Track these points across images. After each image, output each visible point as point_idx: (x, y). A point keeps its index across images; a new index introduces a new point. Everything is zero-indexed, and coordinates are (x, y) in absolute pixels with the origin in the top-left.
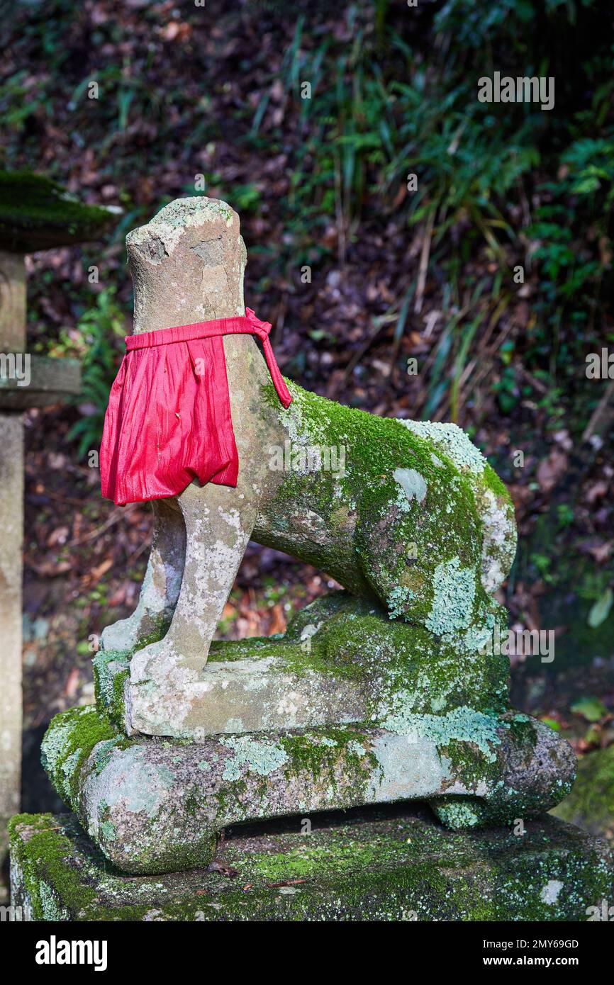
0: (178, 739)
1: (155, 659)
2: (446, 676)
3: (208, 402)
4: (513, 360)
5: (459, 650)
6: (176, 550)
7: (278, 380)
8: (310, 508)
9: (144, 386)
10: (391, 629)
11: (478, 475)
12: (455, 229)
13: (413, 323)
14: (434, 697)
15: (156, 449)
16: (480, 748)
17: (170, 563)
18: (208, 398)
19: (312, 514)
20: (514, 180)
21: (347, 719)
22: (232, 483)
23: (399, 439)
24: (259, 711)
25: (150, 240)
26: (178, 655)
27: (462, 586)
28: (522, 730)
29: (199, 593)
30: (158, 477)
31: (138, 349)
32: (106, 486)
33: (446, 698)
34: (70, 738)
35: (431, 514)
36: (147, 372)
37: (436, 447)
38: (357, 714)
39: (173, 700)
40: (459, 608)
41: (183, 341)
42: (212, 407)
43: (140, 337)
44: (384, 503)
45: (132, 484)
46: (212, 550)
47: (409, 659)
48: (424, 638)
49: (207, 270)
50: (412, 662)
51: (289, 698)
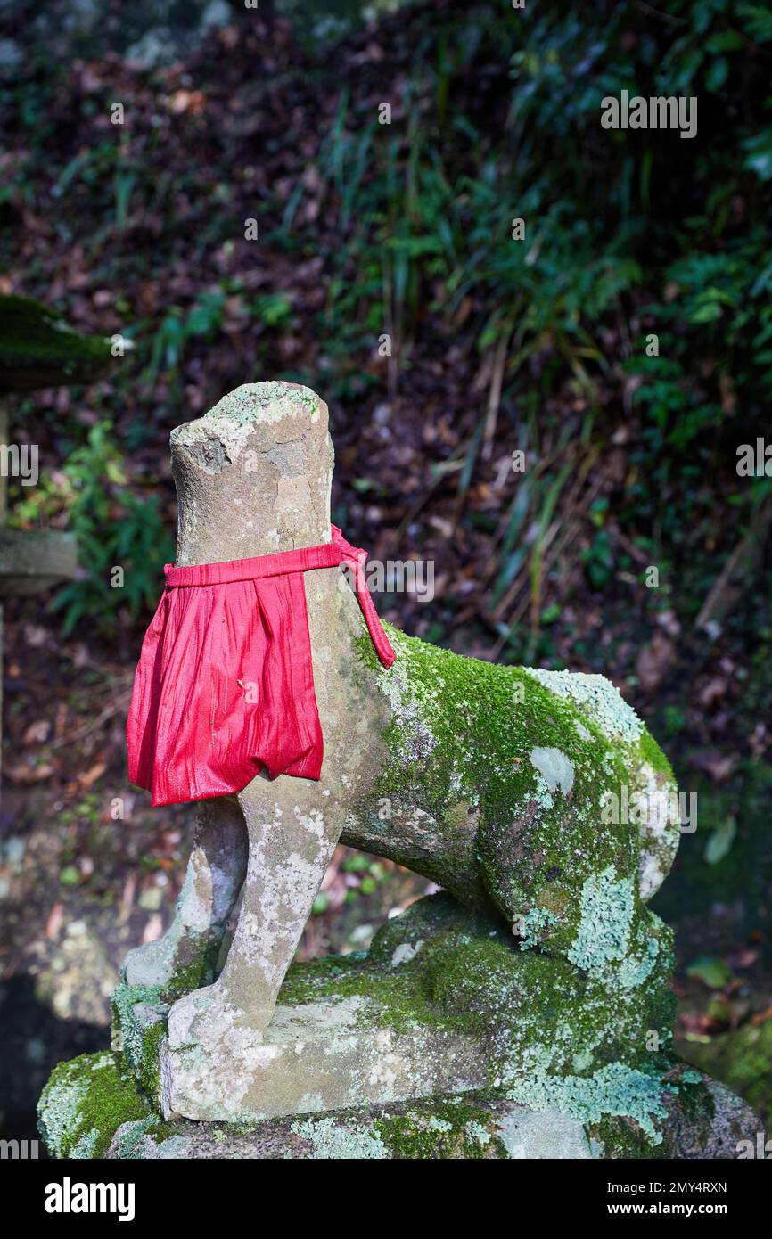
0: (235, 1124)
1: (204, 1014)
2: (593, 1024)
3: (284, 666)
4: (606, 523)
5: (611, 988)
6: (227, 848)
7: (377, 630)
8: (418, 805)
9: (192, 639)
10: (521, 961)
11: (633, 744)
12: (535, 357)
13: (482, 473)
14: (576, 1052)
15: (210, 729)
16: (642, 1126)
17: (219, 865)
18: (284, 661)
19: (420, 813)
20: (610, 301)
21: (462, 1087)
22: (313, 775)
23: (533, 702)
24: (345, 1082)
25: (206, 441)
26: (235, 1009)
27: (616, 904)
28: (694, 1097)
29: (266, 925)
30: (212, 767)
31: (184, 587)
32: (136, 769)
33: (593, 1052)
34: (80, 1108)
35: (580, 811)
36: (197, 622)
37: (580, 710)
38: (475, 1079)
39: (228, 1073)
40: (614, 933)
41: (249, 580)
42: (288, 672)
43: (188, 571)
44: (519, 799)
45: (177, 777)
46: (285, 866)
47: (546, 1002)
48: (565, 974)
49: (284, 482)
50: (549, 1008)
51: (385, 1062)
